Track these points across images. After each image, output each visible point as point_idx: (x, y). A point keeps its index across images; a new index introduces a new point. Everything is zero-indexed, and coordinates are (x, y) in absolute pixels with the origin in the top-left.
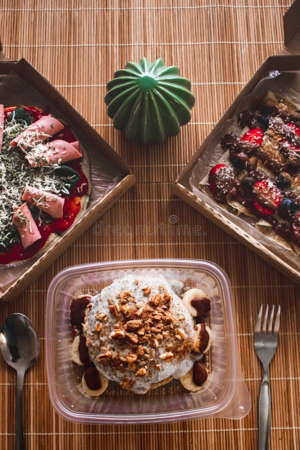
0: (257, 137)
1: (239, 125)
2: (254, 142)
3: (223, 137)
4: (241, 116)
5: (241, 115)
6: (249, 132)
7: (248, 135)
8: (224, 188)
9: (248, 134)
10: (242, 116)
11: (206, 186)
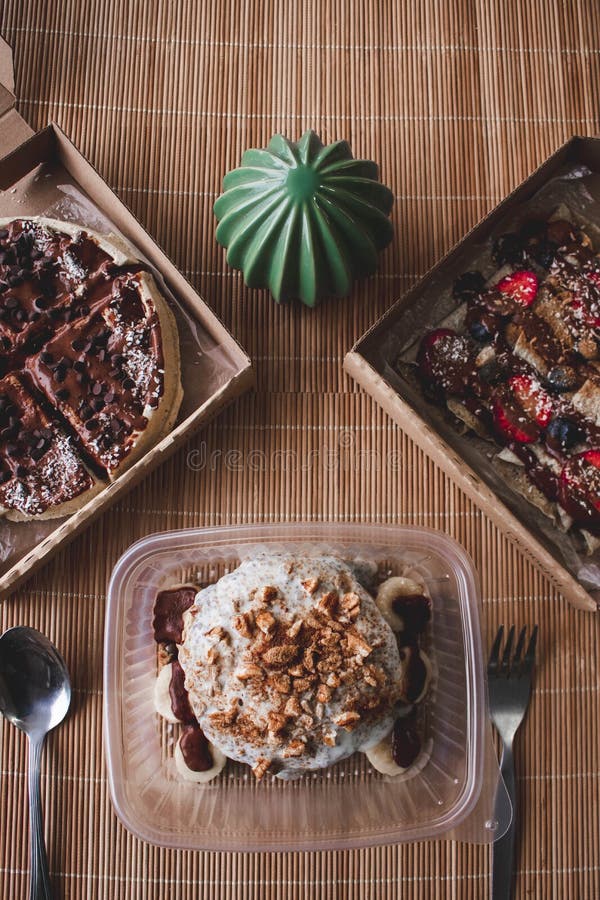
0: (525, 288)
1: (494, 258)
2: (519, 296)
3: (460, 278)
4: (500, 243)
5: (502, 240)
6: (512, 276)
7: (509, 282)
8: (444, 376)
9: (508, 279)
10: (503, 243)
11: (411, 365)
